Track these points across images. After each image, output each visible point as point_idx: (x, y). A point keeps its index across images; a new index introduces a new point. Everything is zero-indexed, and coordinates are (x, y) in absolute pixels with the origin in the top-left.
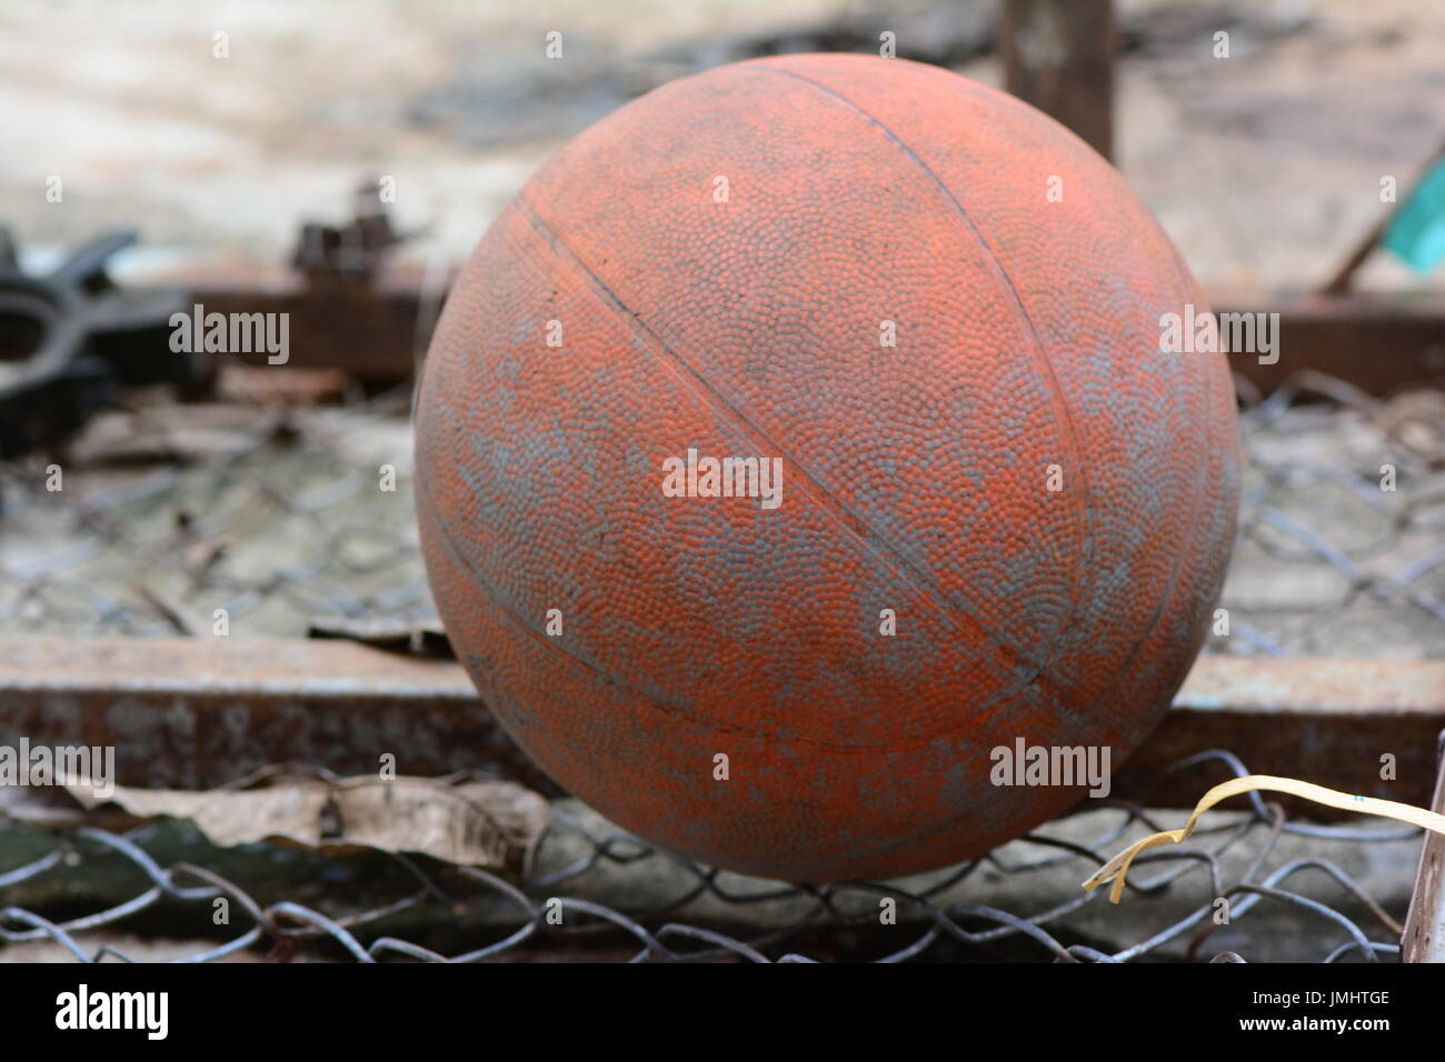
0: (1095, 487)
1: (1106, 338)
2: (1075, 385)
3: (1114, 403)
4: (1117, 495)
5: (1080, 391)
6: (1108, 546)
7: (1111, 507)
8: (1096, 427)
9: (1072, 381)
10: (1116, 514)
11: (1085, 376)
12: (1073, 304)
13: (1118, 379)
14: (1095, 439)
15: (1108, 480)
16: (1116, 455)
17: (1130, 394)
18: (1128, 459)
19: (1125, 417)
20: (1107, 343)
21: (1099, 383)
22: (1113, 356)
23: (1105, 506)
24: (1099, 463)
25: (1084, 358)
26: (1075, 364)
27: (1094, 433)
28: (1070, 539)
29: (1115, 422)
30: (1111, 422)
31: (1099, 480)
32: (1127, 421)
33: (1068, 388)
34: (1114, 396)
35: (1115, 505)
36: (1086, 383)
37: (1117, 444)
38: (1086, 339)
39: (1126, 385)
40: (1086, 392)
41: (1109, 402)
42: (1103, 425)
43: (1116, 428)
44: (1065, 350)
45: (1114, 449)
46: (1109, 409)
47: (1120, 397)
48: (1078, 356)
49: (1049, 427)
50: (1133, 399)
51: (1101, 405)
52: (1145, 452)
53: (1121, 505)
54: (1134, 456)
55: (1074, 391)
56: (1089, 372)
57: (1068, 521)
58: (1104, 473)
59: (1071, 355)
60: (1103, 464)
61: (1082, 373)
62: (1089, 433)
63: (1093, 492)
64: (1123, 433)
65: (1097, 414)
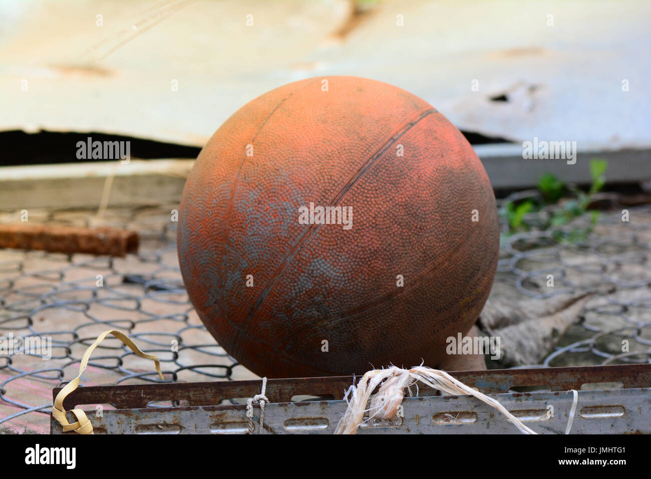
0: (231, 238)
1: (261, 188)
2: (239, 198)
3: (250, 212)
4: (239, 245)
5: (239, 201)
6: (232, 262)
7: (235, 248)
8: (239, 216)
9: (239, 197)
10: (237, 252)
11: (244, 197)
12: (259, 172)
13: (256, 204)
14: (236, 220)
15: (237, 238)
16: (243, 230)
17: (258, 211)
18: (247, 234)
19: (252, 218)
20: (260, 190)
21: (248, 202)
22: (260, 196)
23: (233, 247)
24: (235, 229)
25: (248, 191)
26: (243, 191)
27: (237, 218)
28: (219, 252)
29: (247, 218)
30: (245, 217)
31: (233, 235)
32: (252, 220)
33: (236, 198)
34: (251, 209)
35: (237, 248)
36: (243, 199)
37: (244, 226)
38: (253, 185)
39: (258, 207)
40: (241, 203)
41: (248, 210)
42: (242, 217)
43: (246, 220)
44: (244, 185)
45: (242, 228)
46: (247, 212)
47: (253, 210)
48: (247, 189)
49: (224, 209)
50: (258, 213)
51: (245, 210)
52: (256, 235)
53: (240, 249)
54: (250, 234)
55: (237, 200)
56: (246, 196)
57: (220, 245)
58: (236, 234)
59: (245, 188)
60: (236, 231)
61: (244, 196)
62: (235, 217)
63: (230, 239)
64: (249, 223)
65: (241, 212)
